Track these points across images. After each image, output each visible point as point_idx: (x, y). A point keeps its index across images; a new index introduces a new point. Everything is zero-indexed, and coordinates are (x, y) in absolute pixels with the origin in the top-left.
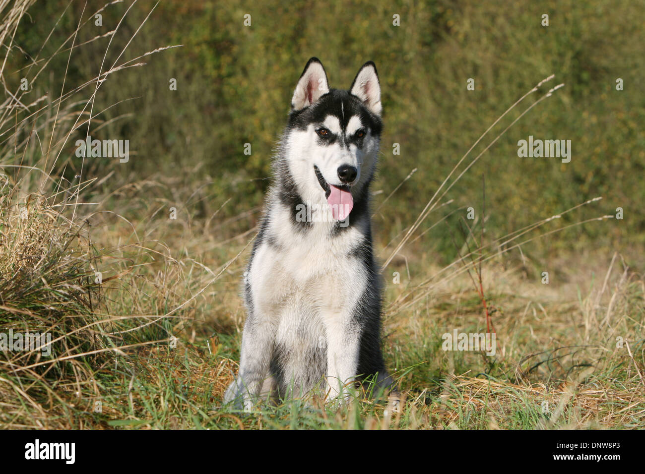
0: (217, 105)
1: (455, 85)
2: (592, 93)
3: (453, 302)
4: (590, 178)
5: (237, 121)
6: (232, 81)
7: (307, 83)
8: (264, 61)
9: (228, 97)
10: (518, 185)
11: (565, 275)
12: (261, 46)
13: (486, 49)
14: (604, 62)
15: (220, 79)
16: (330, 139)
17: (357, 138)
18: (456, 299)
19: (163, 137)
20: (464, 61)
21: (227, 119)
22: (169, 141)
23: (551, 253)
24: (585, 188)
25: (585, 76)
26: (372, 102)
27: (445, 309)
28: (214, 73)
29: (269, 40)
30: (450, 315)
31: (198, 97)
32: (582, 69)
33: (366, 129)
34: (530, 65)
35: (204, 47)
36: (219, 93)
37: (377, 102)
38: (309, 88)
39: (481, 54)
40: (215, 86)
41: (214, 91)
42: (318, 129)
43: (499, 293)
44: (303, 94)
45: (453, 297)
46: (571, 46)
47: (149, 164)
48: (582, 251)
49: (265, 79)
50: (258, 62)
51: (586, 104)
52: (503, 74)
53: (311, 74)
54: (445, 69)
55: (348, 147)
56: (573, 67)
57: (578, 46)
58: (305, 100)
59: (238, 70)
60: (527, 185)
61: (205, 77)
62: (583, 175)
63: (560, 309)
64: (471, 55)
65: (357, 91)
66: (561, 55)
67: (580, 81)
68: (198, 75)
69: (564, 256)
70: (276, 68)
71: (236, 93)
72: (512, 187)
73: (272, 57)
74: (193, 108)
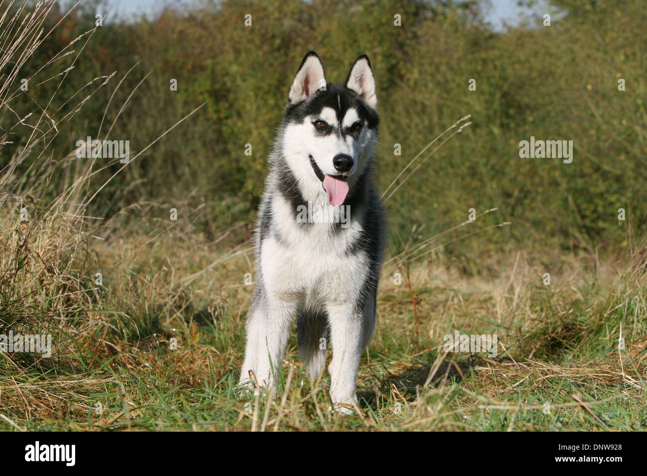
0: (217, 141)
1: (407, 121)
2: (518, 125)
3: (396, 295)
4: (516, 193)
5: (234, 155)
6: (229, 122)
7: (304, 77)
8: (255, 106)
9: (225, 135)
10: (459, 200)
11: (496, 271)
12: (251, 94)
13: (432, 92)
14: (526, 100)
15: (220, 121)
16: (327, 130)
17: (354, 130)
18: (398, 292)
19: (175, 167)
20: (415, 102)
21: (226, 152)
22: (179, 172)
23: (485, 254)
24: (512, 201)
25: (512, 111)
26: (368, 96)
27: (389, 301)
28: (215, 117)
29: (258, 89)
30: (393, 305)
31: (202, 136)
32: (509, 106)
33: (362, 121)
34: (467, 104)
35: (206, 95)
36: (219, 132)
37: (372, 96)
38: (306, 82)
39: (427, 96)
40: (215, 127)
41: (214, 131)
42: (314, 121)
43: (434, 286)
44: (300, 88)
45: (396, 291)
46: (499, 88)
47: (164, 191)
48: (510, 251)
49: (255, 120)
50: (250, 107)
51: (513, 133)
52: (446, 111)
53: (309, 68)
54: (400, 108)
55: (344, 138)
56: (502, 104)
57: (506, 88)
58: (302, 94)
59: (234, 113)
60: (466, 200)
61: (207, 119)
62: (510, 191)
63: (482, 298)
64: (419, 98)
65: (352, 84)
66: (492, 95)
67: (508, 116)
68: (201, 118)
69: (495, 257)
70: (264, 111)
71: (233, 131)
72: (454, 202)
73: (261, 103)
74: (198, 145)
